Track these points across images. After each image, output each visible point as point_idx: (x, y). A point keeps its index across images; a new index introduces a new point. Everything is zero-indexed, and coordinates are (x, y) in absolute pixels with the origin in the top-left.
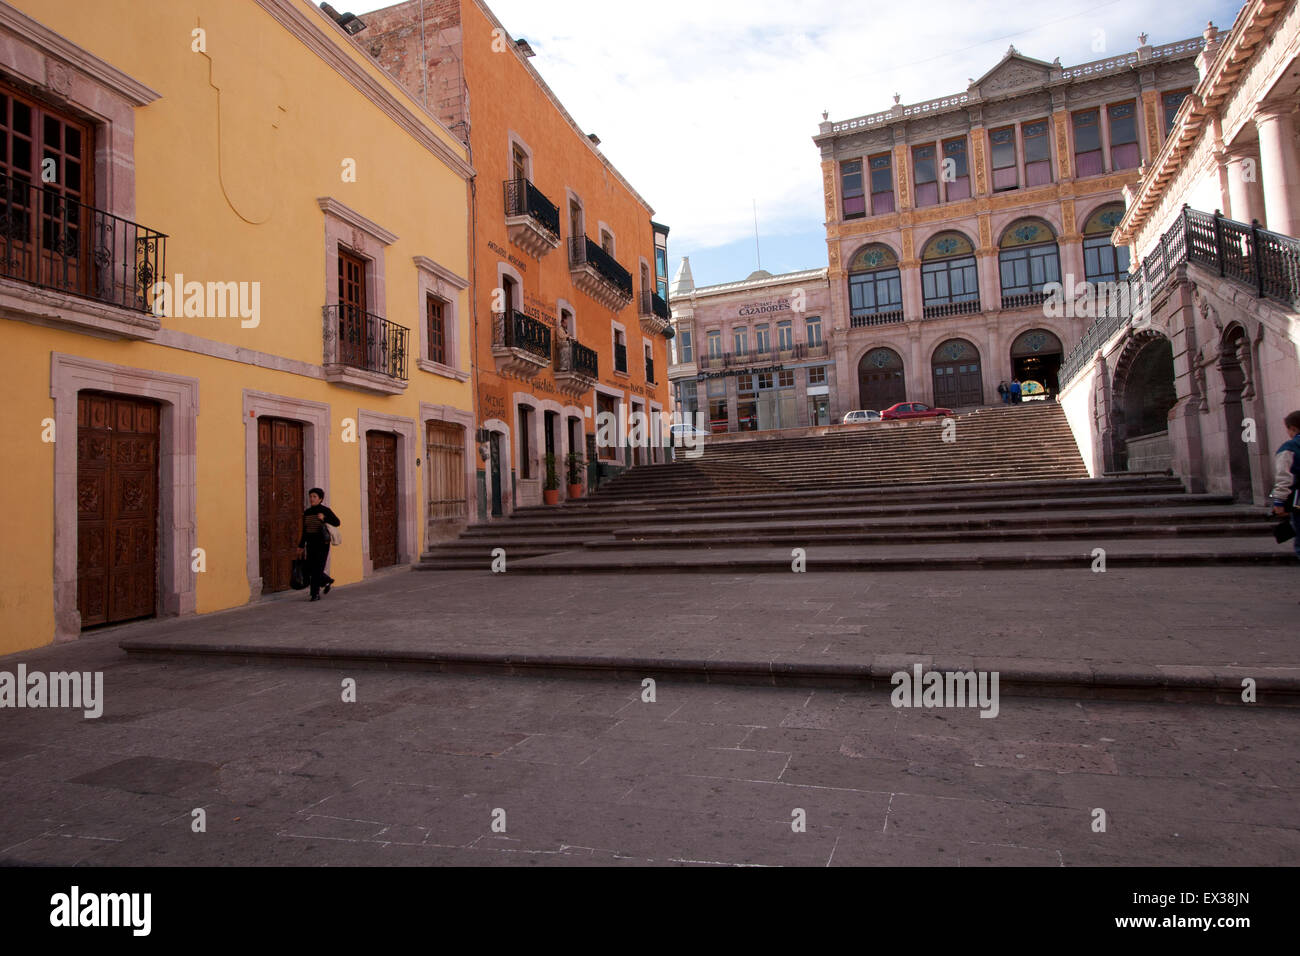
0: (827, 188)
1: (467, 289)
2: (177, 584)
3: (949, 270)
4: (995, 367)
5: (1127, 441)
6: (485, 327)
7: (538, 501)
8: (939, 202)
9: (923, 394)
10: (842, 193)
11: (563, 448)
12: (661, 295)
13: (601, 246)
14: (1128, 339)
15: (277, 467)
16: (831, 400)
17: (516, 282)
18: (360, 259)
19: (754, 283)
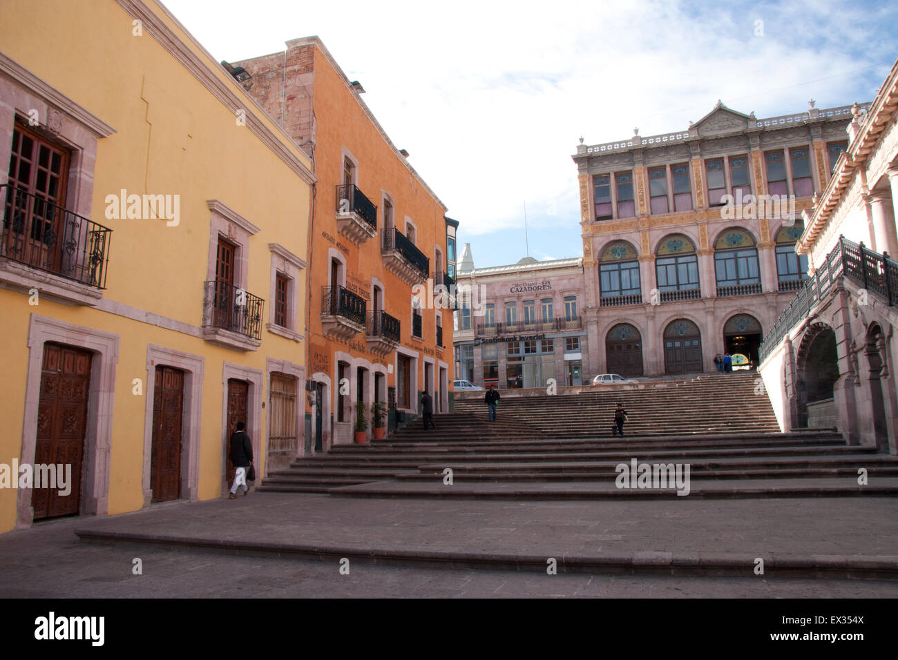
0: (583, 195)
1: (305, 268)
2: (95, 491)
3: (676, 264)
4: (712, 343)
5: (807, 405)
6: (317, 299)
7: (350, 441)
8: (669, 212)
9: (657, 362)
10: (594, 199)
11: (370, 398)
12: (451, 276)
13: (406, 236)
14: (807, 328)
15: (165, 405)
16: (583, 365)
17: (341, 264)
18: (232, 245)
19: (523, 267)
